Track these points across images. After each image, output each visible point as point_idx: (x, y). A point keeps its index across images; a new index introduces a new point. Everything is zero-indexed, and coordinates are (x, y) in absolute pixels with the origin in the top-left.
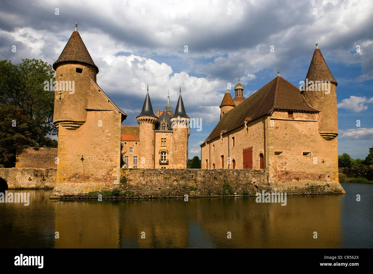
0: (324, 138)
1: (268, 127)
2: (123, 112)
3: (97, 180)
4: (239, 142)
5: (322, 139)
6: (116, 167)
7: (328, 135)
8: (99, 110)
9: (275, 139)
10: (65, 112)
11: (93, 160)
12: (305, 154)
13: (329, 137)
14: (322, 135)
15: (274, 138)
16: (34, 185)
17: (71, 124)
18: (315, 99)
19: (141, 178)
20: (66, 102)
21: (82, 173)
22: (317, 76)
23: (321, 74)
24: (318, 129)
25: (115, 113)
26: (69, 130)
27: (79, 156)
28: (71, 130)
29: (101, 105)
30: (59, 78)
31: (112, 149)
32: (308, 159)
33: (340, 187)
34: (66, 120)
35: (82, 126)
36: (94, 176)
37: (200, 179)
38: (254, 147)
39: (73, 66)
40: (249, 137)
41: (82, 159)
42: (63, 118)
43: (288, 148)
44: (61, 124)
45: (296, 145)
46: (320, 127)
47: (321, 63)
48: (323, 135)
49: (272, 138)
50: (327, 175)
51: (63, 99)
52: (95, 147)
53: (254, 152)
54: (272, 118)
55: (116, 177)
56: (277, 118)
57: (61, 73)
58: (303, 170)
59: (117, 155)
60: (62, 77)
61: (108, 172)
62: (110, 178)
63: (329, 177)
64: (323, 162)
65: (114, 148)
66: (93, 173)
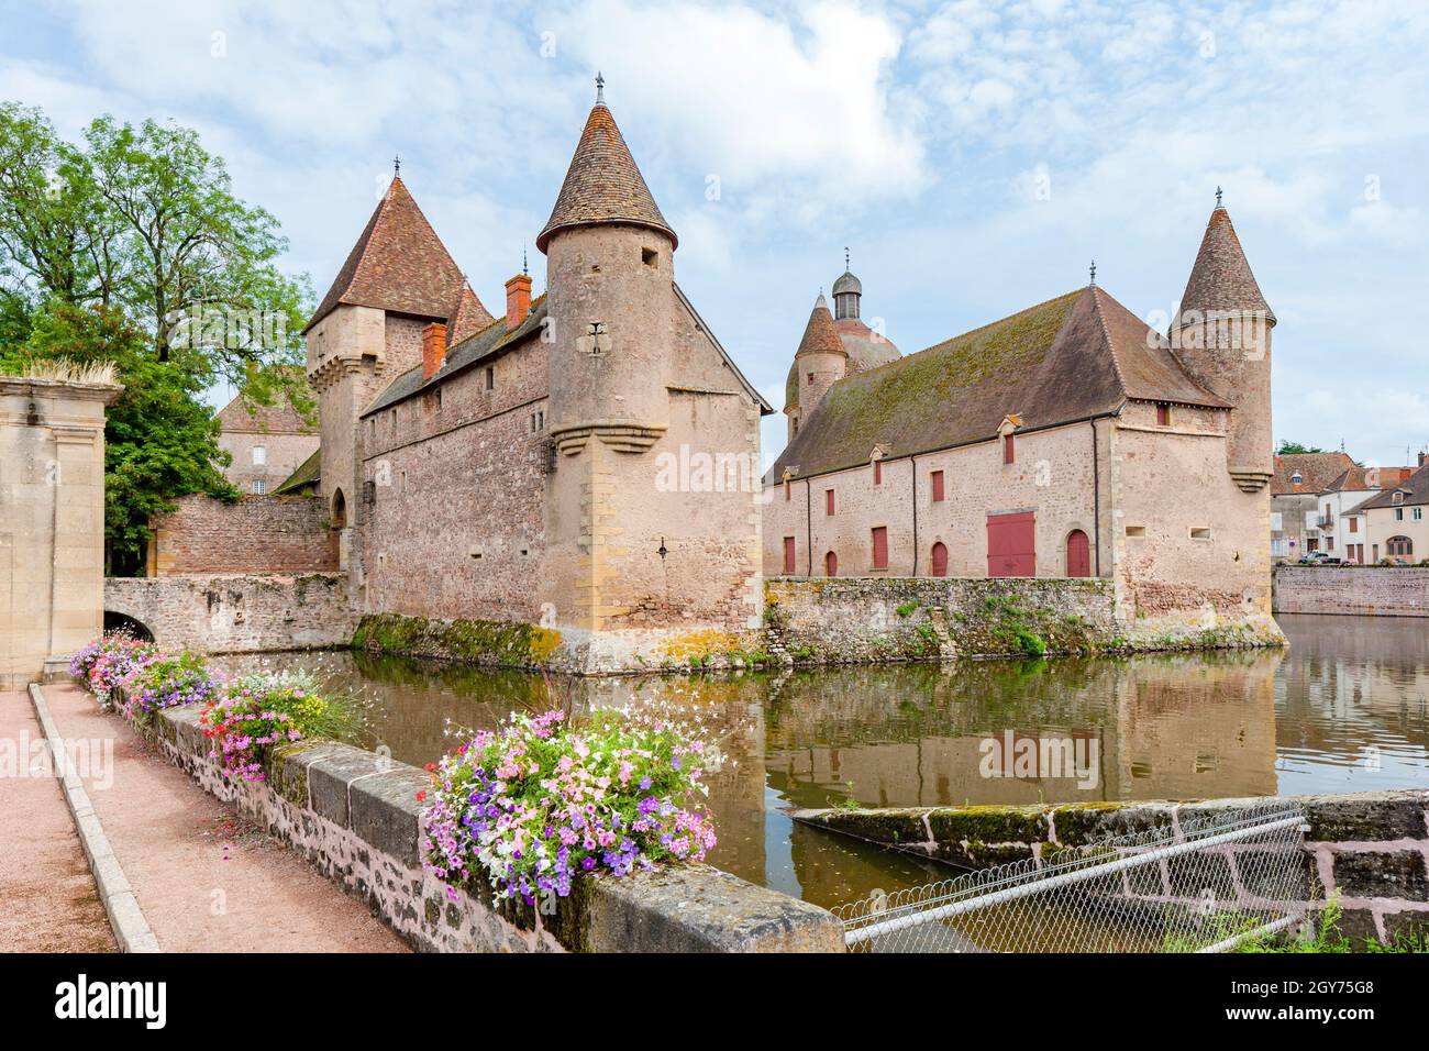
0: (1240, 486)
1: (1110, 452)
2: (765, 402)
3: (705, 616)
4: (965, 489)
5: (1235, 489)
6: (750, 574)
7: (1254, 477)
8: (704, 393)
9: (1128, 490)
10: (617, 397)
11: (691, 555)
12: (1195, 533)
13: (1252, 484)
14: (1235, 477)
15: (1125, 485)
16: (257, 642)
17: (633, 436)
18: (1221, 368)
19: (817, 609)
20: (619, 363)
21: (663, 595)
22: (1227, 297)
23: (1237, 293)
24: (1225, 460)
25: (743, 403)
26: (623, 457)
27: (653, 540)
28: (629, 457)
29: (704, 374)
30: (585, 277)
31: (739, 518)
32: (1204, 550)
33: (1275, 630)
34: (623, 422)
35: (659, 441)
36: (695, 606)
37: (956, 608)
38: (1043, 507)
39: (633, 240)
40: (1018, 476)
41: (661, 549)
42: (611, 417)
43: (1156, 516)
44: (598, 435)
45: (1175, 507)
46: (1233, 455)
47: (1235, 256)
48: (1239, 477)
49: (1121, 486)
50: (1246, 598)
51: (608, 353)
52: (694, 513)
53: (1044, 524)
54: (1121, 425)
55: (754, 605)
56: (1132, 427)
57: (595, 262)
58: (1190, 582)
59: (753, 537)
60: (596, 274)
61: (731, 590)
62: (739, 609)
63: (1249, 600)
64: (1237, 559)
65: (746, 515)
66: (692, 596)
